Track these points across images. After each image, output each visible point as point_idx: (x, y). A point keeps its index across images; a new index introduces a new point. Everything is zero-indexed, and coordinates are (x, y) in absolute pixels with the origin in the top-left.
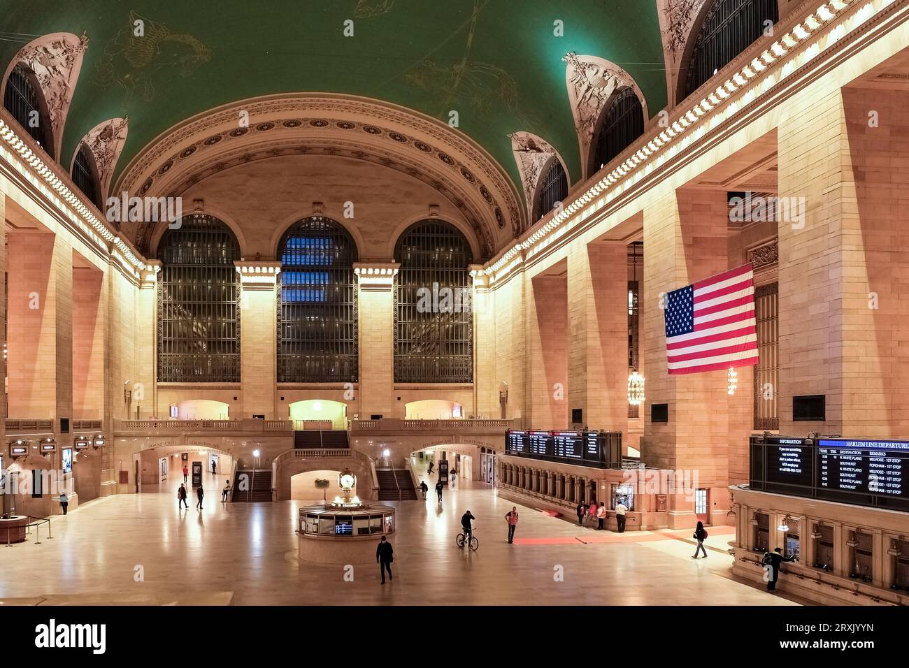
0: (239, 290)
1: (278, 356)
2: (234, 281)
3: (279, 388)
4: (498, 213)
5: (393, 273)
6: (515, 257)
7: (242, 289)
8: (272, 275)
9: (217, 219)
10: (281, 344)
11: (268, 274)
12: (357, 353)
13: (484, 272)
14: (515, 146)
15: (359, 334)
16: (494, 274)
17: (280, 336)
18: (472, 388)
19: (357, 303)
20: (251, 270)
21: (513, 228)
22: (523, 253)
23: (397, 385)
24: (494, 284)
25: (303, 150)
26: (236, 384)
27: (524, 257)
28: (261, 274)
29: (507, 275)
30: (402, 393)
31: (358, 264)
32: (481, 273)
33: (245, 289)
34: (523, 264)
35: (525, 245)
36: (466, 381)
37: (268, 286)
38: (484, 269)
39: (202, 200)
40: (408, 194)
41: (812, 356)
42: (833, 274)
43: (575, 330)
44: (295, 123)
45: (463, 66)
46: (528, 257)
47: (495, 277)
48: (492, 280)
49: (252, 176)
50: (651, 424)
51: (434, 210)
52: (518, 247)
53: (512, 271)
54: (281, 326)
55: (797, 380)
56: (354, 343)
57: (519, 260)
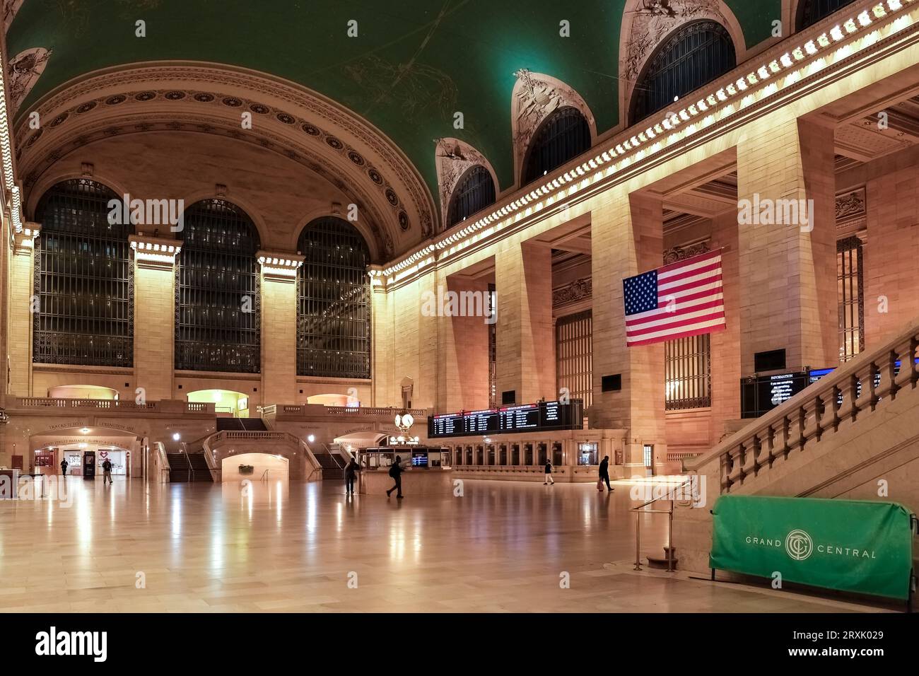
0: (133, 267)
1: (175, 342)
2: (127, 257)
3: (177, 376)
4: (403, 217)
5: (297, 265)
6: (425, 257)
7: (136, 267)
8: (171, 254)
9: (107, 188)
10: (179, 330)
11: (167, 253)
12: (259, 344)
13: (384, 272)
14: (439, 151)
15: (262, 324)
16: (394, 275)
17: (178, 320)
18: (370, 384)
19: (259, 292)
20: (149, 246)
21: (423, 229)
22: (436, 253)
23: (300, 377)
24: (394, 284)
25: (206, 128)
26: (128, 369)
27: (437, 257)
28: (159, 252)
29: (413, 274)
30: (304, 386)
31: (263, 253)
32: (379, 273)
33: (140, 267)
34: (436, 264)
35: (440, 245)
36: (364, 377)
37: (165, 266)
38: (383, 270)
39: (92, 165)
40: (312, 189)
41: (772, 320)
42: (791, 257)
43: (506, 320)
44: (207, 98)
45: (409, 66)
46: (441, 258)
47: (394, 279)
48: (390, 281)
49: (150, 146)
50: (601, 393)
51: (336, 208)
52: (432, 247)
53: (420, 271)
54: (179, 310)
55: (758, 340)
56: (257, 333)
57: (430, 260)
